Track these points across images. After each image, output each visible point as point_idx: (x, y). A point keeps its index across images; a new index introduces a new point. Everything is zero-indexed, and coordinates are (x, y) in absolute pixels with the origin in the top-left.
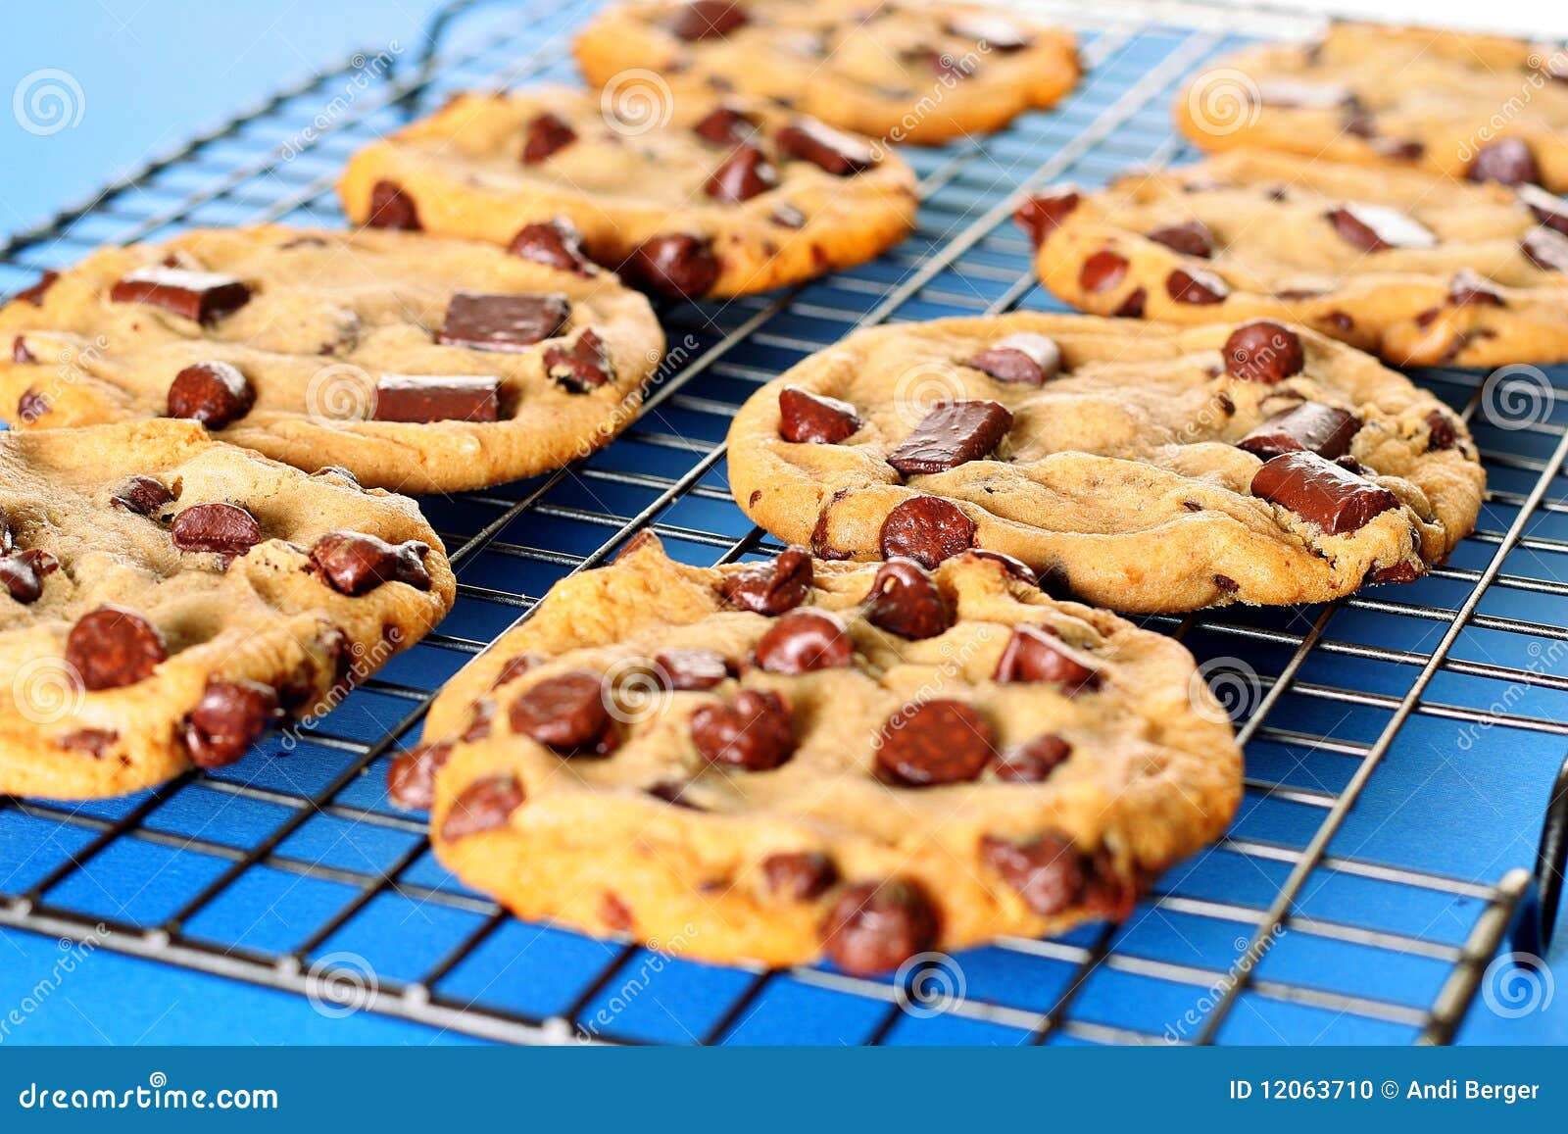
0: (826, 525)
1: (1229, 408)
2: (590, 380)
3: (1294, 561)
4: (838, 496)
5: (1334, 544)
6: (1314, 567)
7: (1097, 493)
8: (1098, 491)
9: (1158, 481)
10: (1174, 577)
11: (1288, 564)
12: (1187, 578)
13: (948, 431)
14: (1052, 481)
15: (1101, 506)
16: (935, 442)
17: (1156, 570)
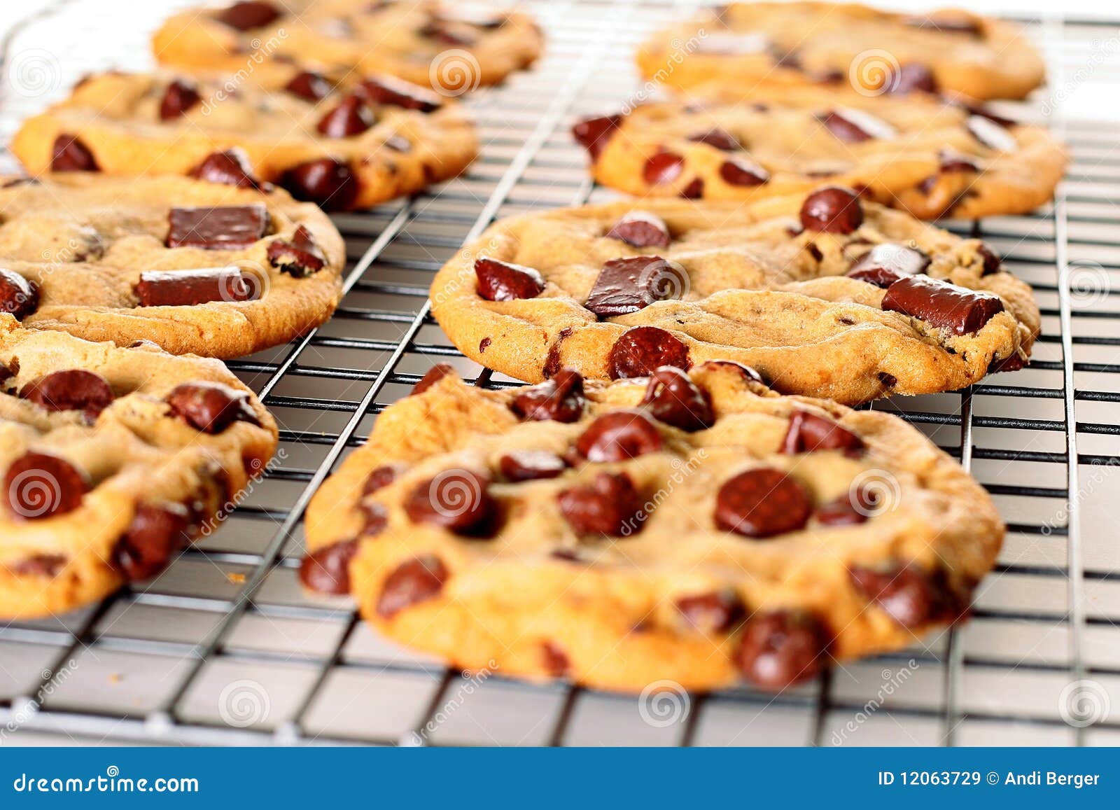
0: (558, 359)
1: (816, 254)
2: (310, 267)
3: (939, 357)
4: (564, 334)
5: (963, 342)
6: (954, 361)
7: (763, 319)
8: (763, 317)
9: (810, 306)
10: (853, 375)
11: (935, 359)
12: (862, 377)
13: (625, 281)
14: (725, 313)
15: (770, 329)
16: (619, 290)
17: (840, 371)
